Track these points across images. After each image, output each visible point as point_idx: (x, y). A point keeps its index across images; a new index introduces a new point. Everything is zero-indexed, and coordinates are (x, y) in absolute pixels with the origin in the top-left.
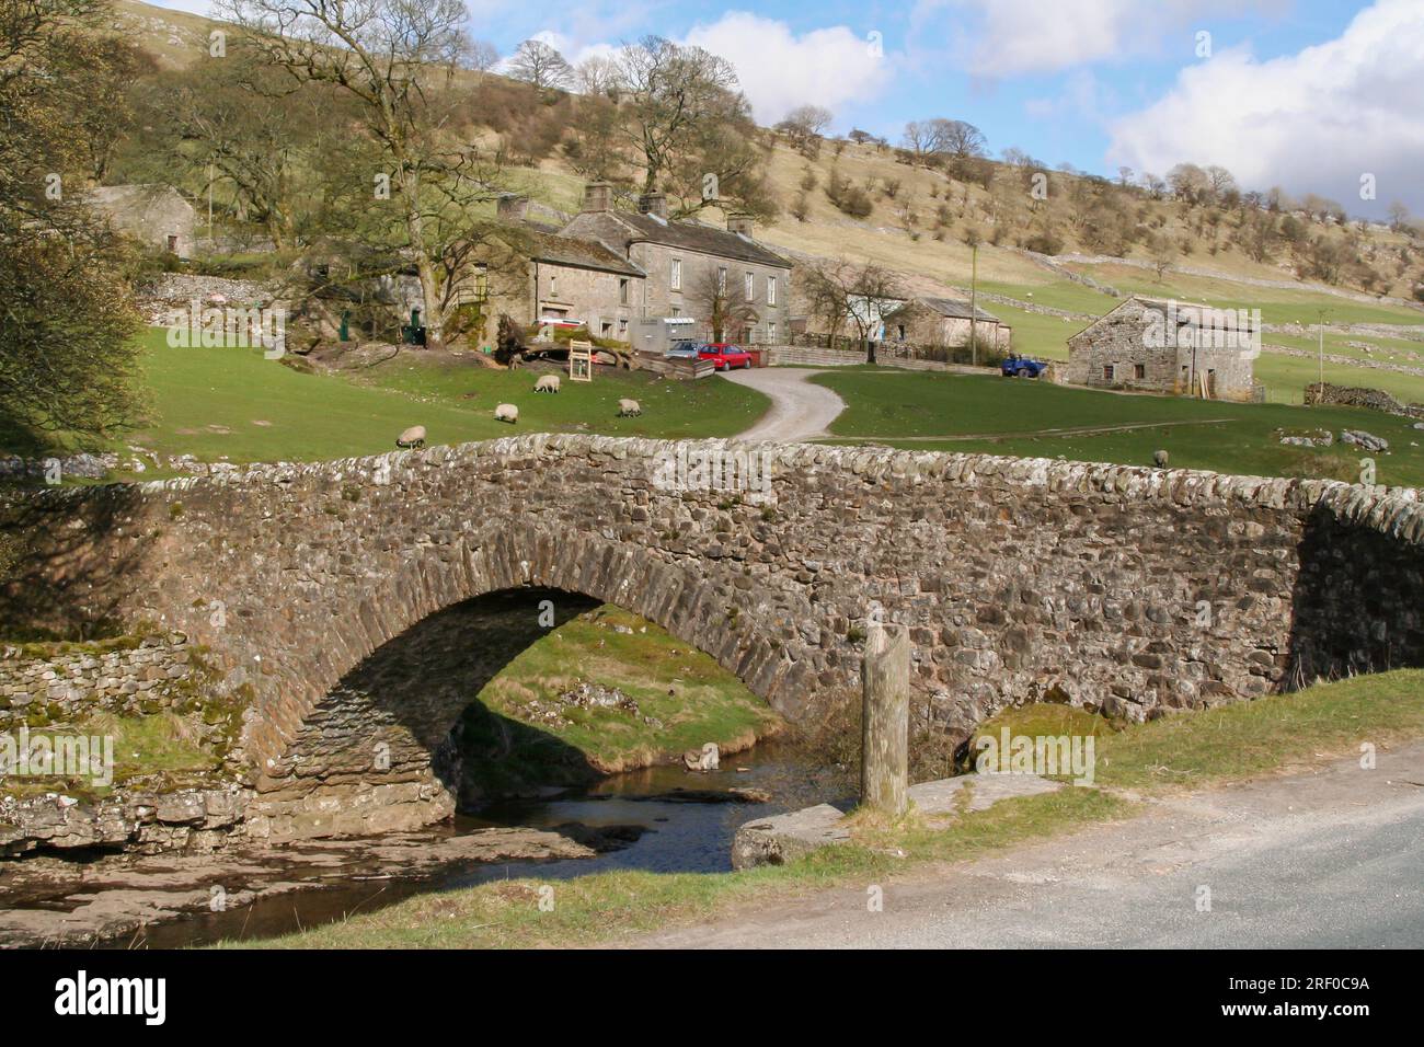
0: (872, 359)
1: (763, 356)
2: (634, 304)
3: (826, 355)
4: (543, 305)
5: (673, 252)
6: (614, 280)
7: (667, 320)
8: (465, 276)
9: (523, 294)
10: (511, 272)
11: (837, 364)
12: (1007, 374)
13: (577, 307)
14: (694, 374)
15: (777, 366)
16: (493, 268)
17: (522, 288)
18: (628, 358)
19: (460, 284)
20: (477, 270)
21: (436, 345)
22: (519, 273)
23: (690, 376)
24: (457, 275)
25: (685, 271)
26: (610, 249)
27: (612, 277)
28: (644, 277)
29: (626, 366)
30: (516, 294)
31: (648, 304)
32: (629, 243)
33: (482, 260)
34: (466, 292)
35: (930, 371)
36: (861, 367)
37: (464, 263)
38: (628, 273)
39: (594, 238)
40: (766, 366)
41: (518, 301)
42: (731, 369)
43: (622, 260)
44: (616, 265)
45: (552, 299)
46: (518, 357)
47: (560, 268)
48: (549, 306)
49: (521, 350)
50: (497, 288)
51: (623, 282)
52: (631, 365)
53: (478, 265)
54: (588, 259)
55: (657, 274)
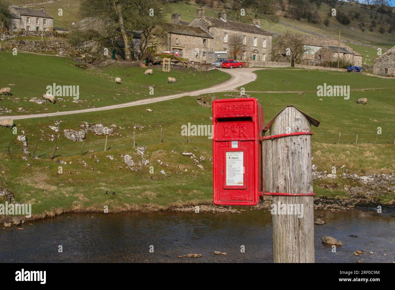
0: (293, 65)
1: (246, 64)
2: (209, 47)
3: (273, 64)
4: (173, 47)
5: (225, 30)
6: (201, 40)
7: (216, 52)
8: (150, 38)
9: (165, 44)
10: (163, 37)
11: (278, 67)
12: (349, 71)
13: (186, 48)
14: (207, 69)
15: (252, 67)
16: (158, 36)
17: (166, 42)
18: (187, 64)
19: (149, 41)
20: (154, 37)
21: (128, 60)
22: (165, 37)
23: (206, 70)
24: (148, 38)
25: (229, 36)
26: (203, 29)
27: (200, 38)
28: (213, 38)
29: (186, 66)
30: (164, 44)
31: (214, 47)
32: (209, 28)
33: (155, 33)
34: (151, 43)
35: (317, 70)
36: (288, 68)
37: (150, 34)
38: (207, 37)
39: (199, 26)
40: (248, 67)
41: (164, 46)
42: (233, 68)
43: (206, 33)
44: (203, 34)
45: (176, 45)
46: (151, 64)
47: (180, 36)
48: (175, 47)
49: (151, 61)
50: (159, 42)
51: (204, 40)
52: (188, 66)
53: (154, 35)
54: (193, 32)
55: (218, 38)
